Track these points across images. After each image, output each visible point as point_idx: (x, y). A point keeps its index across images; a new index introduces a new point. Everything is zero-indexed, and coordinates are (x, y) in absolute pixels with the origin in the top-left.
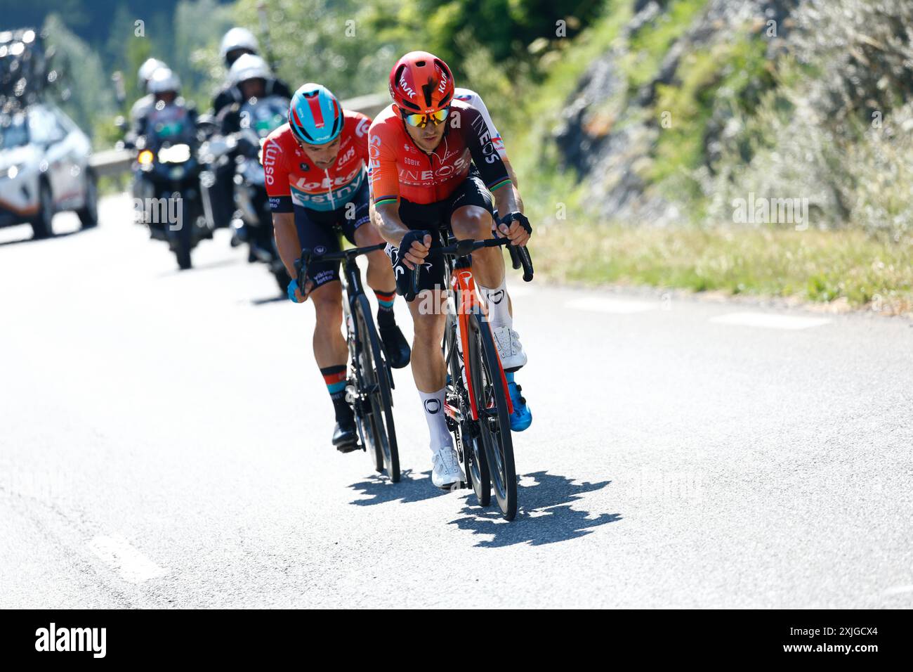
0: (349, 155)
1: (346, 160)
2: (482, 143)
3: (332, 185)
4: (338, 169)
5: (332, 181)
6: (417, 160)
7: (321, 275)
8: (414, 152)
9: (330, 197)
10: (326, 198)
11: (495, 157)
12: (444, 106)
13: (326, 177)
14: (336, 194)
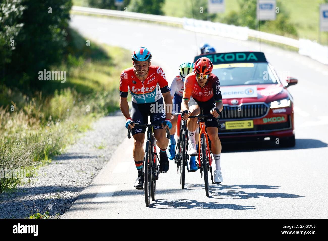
0: (152, 79)
1: (151, 81)
2: (217, 88)
3: (145, 91)
4: (147, 84)
5: (145, 89)
6: (198, 88)
7: (137, 130)
8: (197, 86)
9: (144, 96)
10: (142, 96)
11: (219, 93)
12: (208, 74)
13: (143, 87)
14: (146, 95)
